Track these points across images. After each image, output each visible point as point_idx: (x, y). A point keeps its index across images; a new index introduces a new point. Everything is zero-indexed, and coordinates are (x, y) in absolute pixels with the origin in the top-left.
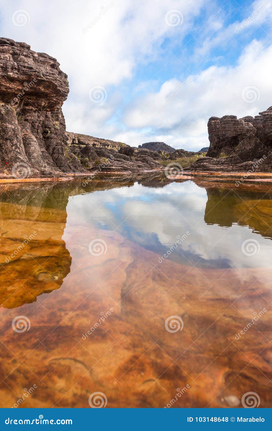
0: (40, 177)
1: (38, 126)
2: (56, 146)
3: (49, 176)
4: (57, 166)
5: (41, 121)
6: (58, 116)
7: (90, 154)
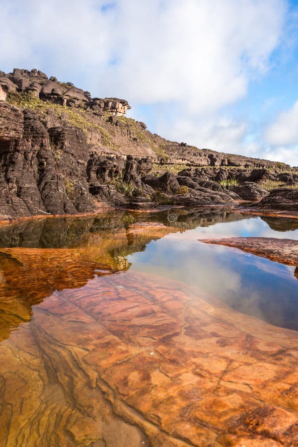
1: (32, 156)
4: (43, 205)
5: (35, 150)
6: (63, 143)
7: (169, 182)
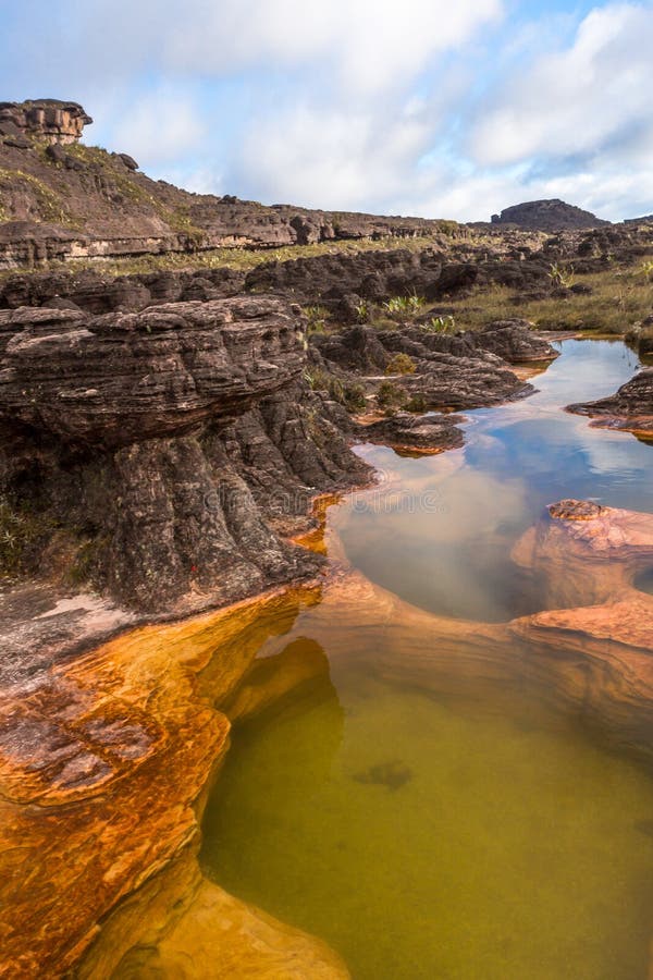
0: (263, 591)
2: (288, 419)
3: (281, 578)
4: (295, 473)
